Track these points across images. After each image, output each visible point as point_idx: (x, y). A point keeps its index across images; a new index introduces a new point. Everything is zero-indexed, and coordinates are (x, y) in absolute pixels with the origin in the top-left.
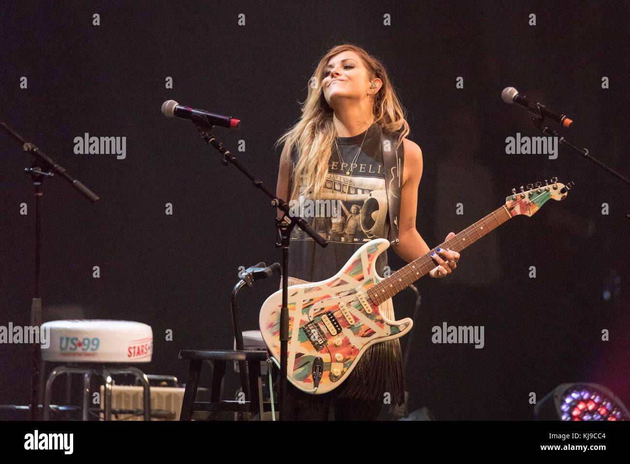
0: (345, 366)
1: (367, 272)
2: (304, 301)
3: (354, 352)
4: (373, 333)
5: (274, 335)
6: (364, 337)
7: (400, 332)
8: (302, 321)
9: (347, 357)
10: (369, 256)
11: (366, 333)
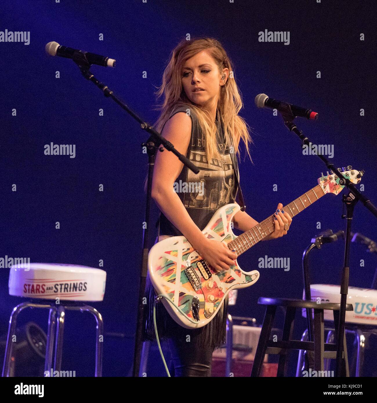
0: (215, 305)
1: (227, 230)
2: (183, 249)
3: (221, 295)
4: (233, 280)
5: (163, 276)
6: (227, 283)
7: (252, 281)
8: (182, 266)
9: (216, 298)
10: (227, 216)
11: (228, 280)
